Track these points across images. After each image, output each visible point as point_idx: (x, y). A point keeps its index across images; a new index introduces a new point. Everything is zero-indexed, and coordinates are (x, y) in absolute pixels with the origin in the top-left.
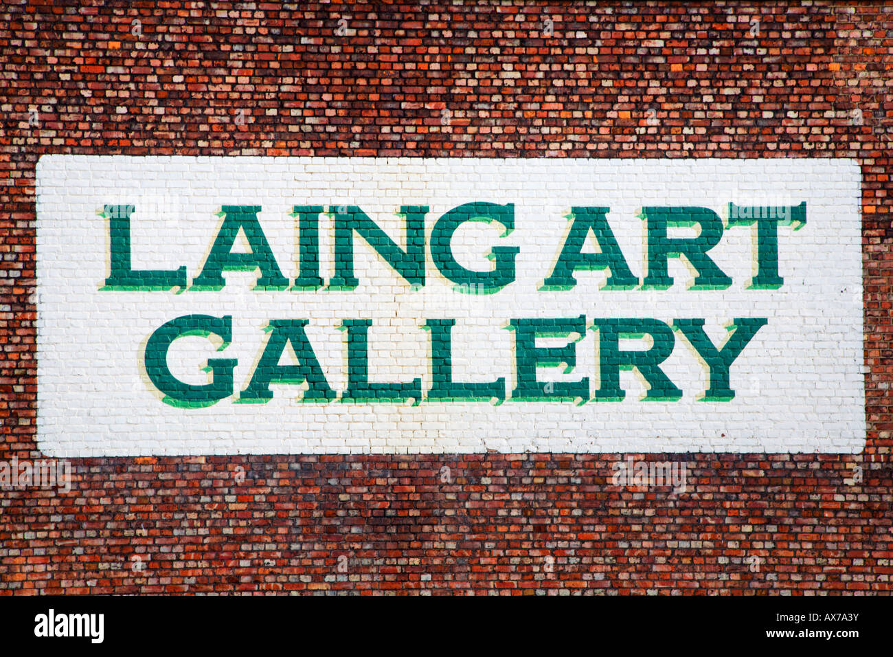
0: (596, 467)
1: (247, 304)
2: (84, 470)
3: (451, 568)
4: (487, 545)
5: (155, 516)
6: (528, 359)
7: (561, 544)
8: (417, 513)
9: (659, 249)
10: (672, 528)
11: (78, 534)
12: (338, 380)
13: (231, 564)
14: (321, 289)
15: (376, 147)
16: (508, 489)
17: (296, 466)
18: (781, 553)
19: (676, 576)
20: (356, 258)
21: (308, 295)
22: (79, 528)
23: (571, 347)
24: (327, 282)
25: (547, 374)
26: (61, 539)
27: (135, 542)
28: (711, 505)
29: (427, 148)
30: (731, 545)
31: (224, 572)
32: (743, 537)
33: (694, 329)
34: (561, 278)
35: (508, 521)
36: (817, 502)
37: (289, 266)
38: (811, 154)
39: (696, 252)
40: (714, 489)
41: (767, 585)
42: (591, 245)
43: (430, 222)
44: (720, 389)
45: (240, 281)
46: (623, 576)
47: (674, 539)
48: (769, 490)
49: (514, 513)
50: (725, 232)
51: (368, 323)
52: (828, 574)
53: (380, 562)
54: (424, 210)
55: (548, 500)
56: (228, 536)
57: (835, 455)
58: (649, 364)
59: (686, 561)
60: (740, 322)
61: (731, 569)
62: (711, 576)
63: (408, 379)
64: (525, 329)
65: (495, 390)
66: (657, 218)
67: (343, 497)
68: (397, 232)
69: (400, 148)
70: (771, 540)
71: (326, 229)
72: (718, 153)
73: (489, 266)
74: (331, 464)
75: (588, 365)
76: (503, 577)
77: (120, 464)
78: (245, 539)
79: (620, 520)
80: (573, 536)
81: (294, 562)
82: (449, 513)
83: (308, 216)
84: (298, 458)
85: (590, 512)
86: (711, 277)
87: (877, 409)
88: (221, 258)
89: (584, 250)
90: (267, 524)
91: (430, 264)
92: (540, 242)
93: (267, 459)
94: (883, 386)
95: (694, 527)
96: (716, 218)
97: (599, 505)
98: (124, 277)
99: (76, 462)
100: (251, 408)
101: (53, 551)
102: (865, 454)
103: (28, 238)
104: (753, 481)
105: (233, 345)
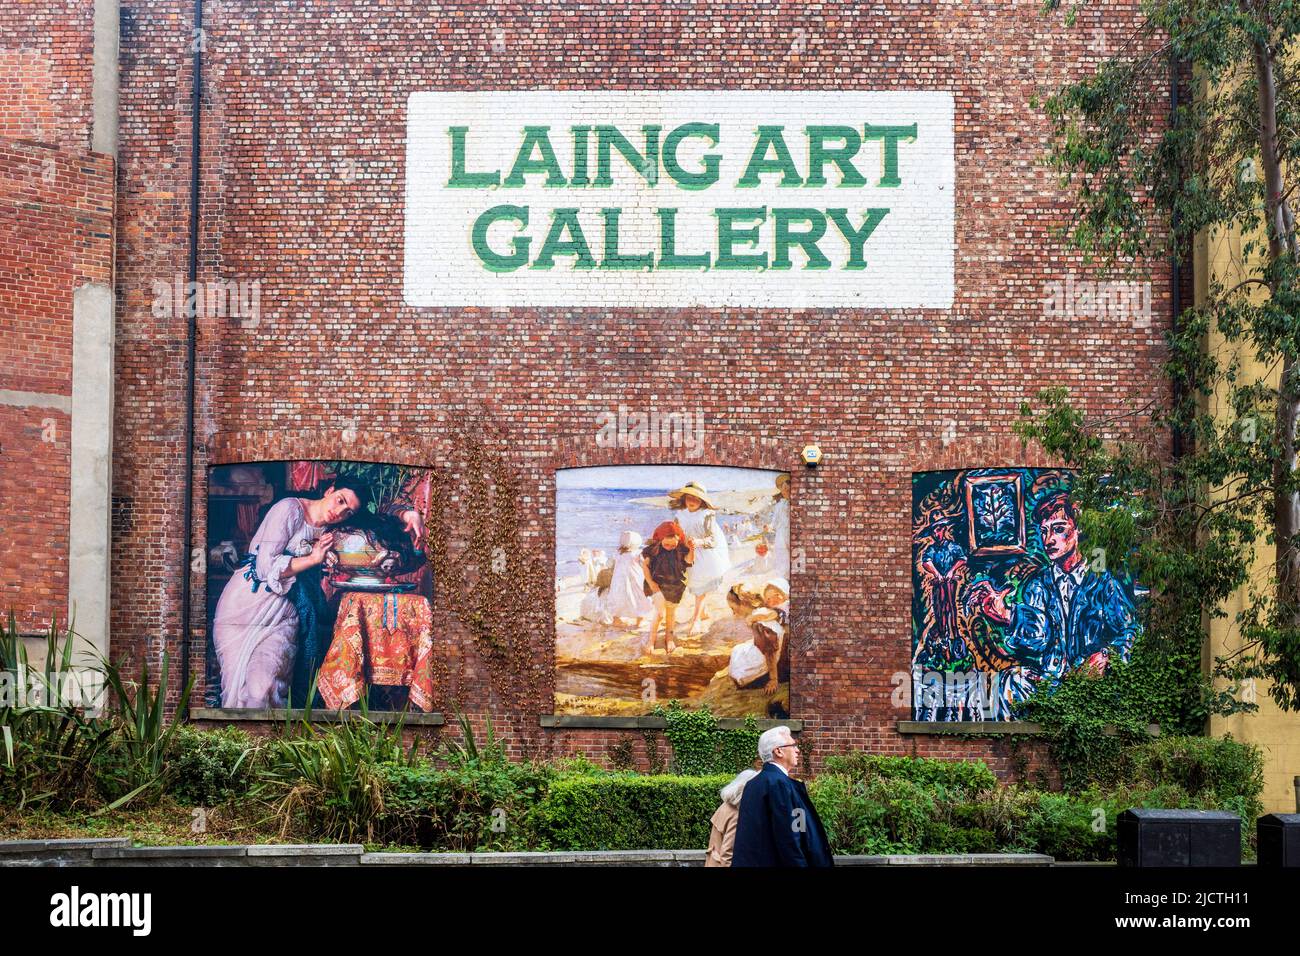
0: (771, 318)
1: (539, 197)
2: (431, 315)
3: (670, 392)
4: (696, 375)
5: (477, 349)
6: (726, 238)
7: (746, 375)
8: (649, 350)
9: (818, 157)
10: (822, 363)
11: (428, 361)
12: (598, 252)
13: (525, 385)
14: (588, 187)
15: (627, 82)
16: (711, 333)
17: (569, 315)
18: (895, 381)
19: (823, 398)
20: (612, 163)
21: (579, 190)
22: (429, 357)
23: (756, 229)
24: (592, 181)
25: (739, 249)
26: (418, 364)
27: (463, 367)
28: (849, 346)
29: (661, 84)
30: (861, 375)
31: (521, 390)
32: (869, 370)
33: (840, 216)
34: (750, 179)
35: (710, 357)
36: (919, 344)
37: (568, 172)
38: (921, 87)
39: (843, 159)
40: (851, 334)
41: (884, 405)
42: (771, 154)
43: (662, 136)
44: (857, 261)
45: (535, 180)
46: (787, 398)
47: (823, 371)
48: (888, 335)
49: (715, 351)
50: (862, 145)
51: (619, 211)
52: (925, 397)
53: (624, 385)
54: (658, 129)
55: (738, 342)
56: (524, 365)
57: (933, 310)
58: (808, 242)
59: (830, 387)
60: (871, 211)
61: (861, 393)
62: (846, 398)
63: (645, 252)
64: (725, 216)
65: (702, 261)
66: (816, 134)
67: (600, 338)
68: (639, 144)
69: (644, 84)
70: (888, 372)
71: (592, 141)
72: (859, 87)
73: (701, 170)
74: (592, 313)
75: (767, 244)
76: (706, 398)
77: (455, 312)
78: (535, 367)
79: (787, 357)
80: (754, 368)
81: (567, 385)
82: (671, 350)
83: (580, 133)
84: (571, 309)
85: (766, 351)
86: (853, 178)
87: (962, 276)
88: (523, 165)
89: (766, 157)
90: (549, 357)
91: (662, 168)
92: (736, 152)
93: (550, 310)
94: (967, 259)
95: (837, 363)
96: (856, 134)
97: (772, 346)
98: (460, 178)
99: (427, 310)
100: (540, 273)
101: (413, 372)
102: (953, 309)
103: (401, 150)
104: (877, 329)
105: (529, 227)
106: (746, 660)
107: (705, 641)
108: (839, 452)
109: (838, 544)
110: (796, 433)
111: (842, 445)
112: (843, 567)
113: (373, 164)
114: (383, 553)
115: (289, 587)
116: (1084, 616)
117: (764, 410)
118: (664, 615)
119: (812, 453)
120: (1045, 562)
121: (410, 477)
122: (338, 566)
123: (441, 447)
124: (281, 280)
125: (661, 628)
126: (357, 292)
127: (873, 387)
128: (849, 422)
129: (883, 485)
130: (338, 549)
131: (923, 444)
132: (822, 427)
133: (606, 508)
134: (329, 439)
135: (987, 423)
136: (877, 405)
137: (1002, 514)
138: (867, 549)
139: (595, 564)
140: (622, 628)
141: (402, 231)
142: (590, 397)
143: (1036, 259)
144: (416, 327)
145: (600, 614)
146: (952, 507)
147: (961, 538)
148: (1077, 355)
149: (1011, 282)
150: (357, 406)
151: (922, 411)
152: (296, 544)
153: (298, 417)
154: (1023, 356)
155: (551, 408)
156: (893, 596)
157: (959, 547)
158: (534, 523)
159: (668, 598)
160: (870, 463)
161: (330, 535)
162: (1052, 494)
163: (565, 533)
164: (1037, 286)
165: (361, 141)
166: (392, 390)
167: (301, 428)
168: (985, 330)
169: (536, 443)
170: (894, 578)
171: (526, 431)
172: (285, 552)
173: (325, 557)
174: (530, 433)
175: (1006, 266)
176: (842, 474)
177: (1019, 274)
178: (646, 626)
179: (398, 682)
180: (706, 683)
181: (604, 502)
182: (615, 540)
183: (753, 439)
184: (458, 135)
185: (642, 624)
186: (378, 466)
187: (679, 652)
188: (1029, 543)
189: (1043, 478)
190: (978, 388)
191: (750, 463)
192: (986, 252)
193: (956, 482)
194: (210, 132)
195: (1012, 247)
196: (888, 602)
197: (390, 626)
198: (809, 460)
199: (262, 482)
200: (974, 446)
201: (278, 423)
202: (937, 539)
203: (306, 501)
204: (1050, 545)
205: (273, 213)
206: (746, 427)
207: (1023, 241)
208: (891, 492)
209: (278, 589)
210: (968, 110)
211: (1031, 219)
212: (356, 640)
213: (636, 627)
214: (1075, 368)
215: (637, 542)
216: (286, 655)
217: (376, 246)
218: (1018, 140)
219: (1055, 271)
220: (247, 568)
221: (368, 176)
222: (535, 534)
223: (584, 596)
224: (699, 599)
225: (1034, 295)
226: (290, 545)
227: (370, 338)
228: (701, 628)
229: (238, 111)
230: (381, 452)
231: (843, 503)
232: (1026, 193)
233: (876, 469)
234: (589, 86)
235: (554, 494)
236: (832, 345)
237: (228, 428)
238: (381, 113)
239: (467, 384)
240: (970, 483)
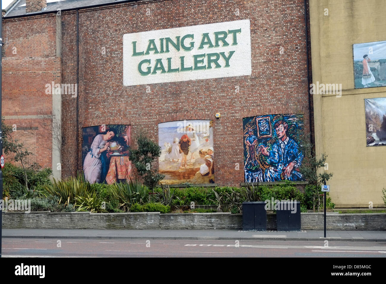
0: (207, 81)
1: (153, 57)
2: (130, 88)
3: (184, 102)
4: (190, 97)
5: (140, 95)
6: (196, 62)
7: (202, 96)
8: (179, 92)
9: (217, 40)
10: (220, 92)
11: (129, 99)
12: (166, 69)
13: (151, 103)
14: (164, 53)
15: (172, 26)
16: (193, 87)
17: (160, 85)
19: (220, 101)
20: (169, 47)
21: (162, 54)
24: (165, 51)
25: (199, 65)
26: (127, 100)
27: (137, 100)
28: (226, 87)
29: (180, 26)
30: (229, 94)
32: (231, 92)
33: (223, 54)
34: (201, 47)
35: (193, 92)
36: (243, 85)
37: (159, 50)
38: (242, 19)
39: (223, 40)
40: (226, 84)
41: (235, 101)
42: (206, 40)
43: (180, 39)
44: (227, 65)
45: (152, 52)
46: (212, 101)
47: (220, 94)
48: (236, 83)
49: (194, 91)
50: (228, 35)
51: (171, 58)
52: (245, 98)
53: (173, 101)
54: (179, 37)
55: (200, 88)
56: (150, 98)
57: (246, 76)
58: (216, 61)
59: (222, 98)
60: (230, 52)
61: (229, 98)
62: (226, 100)
63: (177, 68)
64: (196, 57)
65: (190, 69)
66: (217, 34)
67: (167, 90)
68: (175, 41)
69: (176, 26)
71: (164, 41)
72: (226, 21)
73: (189, 46)
74: (166, 84)
75: (206, 63)
76: (192, 103)
77: (135, 86)
78: (153, 99)
79: (211, 91)
80: (204, 94)
81: (160, 102)
82: (184, 92)
83: (162, 40)
85: (206, 90)
86: (226, 44)
87: (253, 66)
88: (149, 49)
89: (205, 41)
90: (156, 96)
91: (180, 47)
92: (198, 41)
93: (156, 84)
94: (254, 62)
95: (223, 91)
96: (227, 33)
97: (208, 89)
98: (135, 54)
99: (129, 86)
100: (154, 75)
101: (126, 102)
102: (251, 75)
103: (122, 49)
104: (233, 82)
105: (151, 64)
106: (204, 168)
107: (194, 164)
108: (225, 114)
109: (225, 138)
110: (214, 110)
111: (225, 112)
112: (226, 143)
113: (116, 53)
114: (120, 147)
115: (99, 156)
116: (288, 153)
117: (206, 105)
118: (184, 158)
119: (218, 115)
120: (277, 139)
121: (126, 127)
122: (110, 150)
123: (132, 120)
124: (96, 82)
125: (183, 161)
126: (113, 84)
127: (232, 97)
128: (227, 106)
129: (235, 122)
130: (110, 146)
131: (245, 110)
132: (220, 108)
133: (170, 132)
134: (107, 120)
135: (261, 104)
136: (233, 101)
137: (266, 127)
138: (232, 138)
139: (168, 146)
140: (174, 162)
141: (122, 68)
142: (165, 105)
143: (272, 60)
144: (126, 91)
145: (169, 159)
146: (253, 126)
147: (256, 134)
148: (283, 84)
149: (266, 67)
150: (114, 111)
151: (244, 102)
152: (101, 146)
153: (101, 115)
154: (269, 86)
155: (157, 108)
156: (239, 150)
157: (255, 136)
158: (153, 137)
159: (185, 154)
160: (232, 116)
161: (108, 143)
162: (278, 121)
163: (161, 139)
164: (272, 67)
165: (113, 47)
166: (121, 107)
167: (101, 117)
168: (260, 80)
169: (153, 117)
170: (239, 146)
171: (151, 114)
172: (99, 148)
173: (107, 148)
174: (152, 115)
175: (264, 62)
176: (225, 120)
177: (268, 64)
178: (180, 161)
179: (124, 178)
180: (194, 175)
181: (169, 131)
182: (172, 140)
183: (204, 112)
184: (134, 43)
185: (179, 161)
186: (118, 125)
187: (188, 167)
188: (273, 134)
189: (276, 117)
190: (258, 95)
191: (203, 119)
192: (259, 59)
193: (254, 119)
194: (81, 48)
195: (266, 57)
196: (237, 152)
197: (122, 164)
198: (217, 117)
199: (93, 131)
200: (258, 110)
201: (97, 117)
202: (249, 135)
203: (103, 135)
204: (278, 134)
205: (94, 67)
206: (202, 110)
207: (268, 56)
208: (237, 123)
209: (97, 157)
210: (253, 24)
211: (270, 50)
212: (114, 168)
213: (178, 162)
214: (283, 88)
215: (178, 140)
216: (99, 173)
217: (117, 72)
218: (266, 30)
219: (277, 63)
220: (90, 152)
221: (115, 55)
222: (154, 140)
223: (165, 154)
224: (192, 154)
225: (272, 69)
226: (100, 145)
227: (116, 94)
228: (193, 161)
229: (86, 43)
230: (119, 122)
231: (226, 127)
232: (269, 43)
233: (234, 118)
234: (164, 28)
235: (158, 129)
236: (222, 87)
237: (86, 119)
238: (117, 40)
239: (138, 104)
240: (257, 120)
